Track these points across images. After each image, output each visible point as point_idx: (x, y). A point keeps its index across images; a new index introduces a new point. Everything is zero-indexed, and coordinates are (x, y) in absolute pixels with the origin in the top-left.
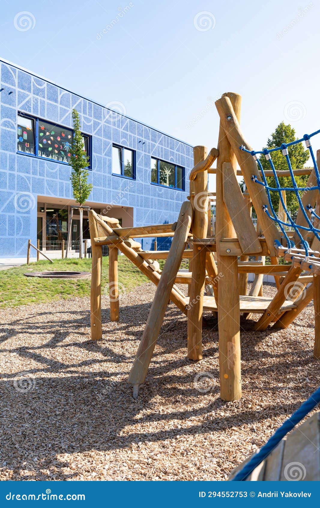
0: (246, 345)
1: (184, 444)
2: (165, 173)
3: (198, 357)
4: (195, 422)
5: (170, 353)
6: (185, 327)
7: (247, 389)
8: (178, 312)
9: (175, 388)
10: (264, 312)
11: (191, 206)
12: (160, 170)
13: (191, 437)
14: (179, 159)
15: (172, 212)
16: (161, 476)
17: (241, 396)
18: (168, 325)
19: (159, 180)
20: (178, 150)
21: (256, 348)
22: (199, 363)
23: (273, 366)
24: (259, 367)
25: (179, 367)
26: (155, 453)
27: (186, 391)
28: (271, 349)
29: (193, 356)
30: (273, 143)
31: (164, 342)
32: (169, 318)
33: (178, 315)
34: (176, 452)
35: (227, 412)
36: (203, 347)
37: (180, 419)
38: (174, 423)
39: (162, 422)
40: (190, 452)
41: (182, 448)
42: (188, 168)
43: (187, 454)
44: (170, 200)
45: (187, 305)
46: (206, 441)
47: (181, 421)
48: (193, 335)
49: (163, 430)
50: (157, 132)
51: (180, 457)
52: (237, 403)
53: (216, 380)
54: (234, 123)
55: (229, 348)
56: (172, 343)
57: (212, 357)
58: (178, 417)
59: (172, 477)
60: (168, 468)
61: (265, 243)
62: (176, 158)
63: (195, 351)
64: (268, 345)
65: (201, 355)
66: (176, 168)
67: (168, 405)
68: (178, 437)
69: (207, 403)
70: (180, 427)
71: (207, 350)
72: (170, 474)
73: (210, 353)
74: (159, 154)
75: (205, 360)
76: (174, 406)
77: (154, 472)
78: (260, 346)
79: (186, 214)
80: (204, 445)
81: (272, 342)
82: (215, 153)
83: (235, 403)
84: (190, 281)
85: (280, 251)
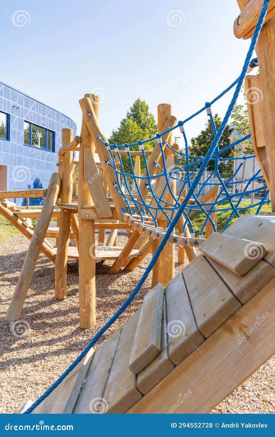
0: (102, 285)
1: (51, 363)
2: (37, 136)
3: (63, 297)
4: (59, 346)
5: (40, 294)
6: (53, 272)
7: (100, 319)
8: (47, 260)
9: (44, 322)
10: (116, 259)
11: (59, 177)
12: (33, 133)
13: (57, 357)
14: (50, 124)
15: (43, 171)
16: (33, 386)
17: (95, 325)
18: (39, 271)
19: (31, 142)
20: (49, 116)
21: (110, 288)
22: (64, 302)
23: (121, 301)
24: (111, 302)
25: (48, 306)
26: (28, 371)
27: (53, 324)
28: (121, 287)
29: (59, 296)
30: (131, 115)
31: (35, 286)
32: (39, 265)
33: (47, 263)
34: (45, 369)
35: (84, 337)
36: (67, 288)
37: (48, 345)
38: (43, 348)
39: (34, 348)
40: (55, 368)
41: (49, 365)
42: (58, 132)
43: (53, 369)
44: (41, 160)
45: (55, 255)
46: (68, 359)
47: (48, 347)
48: (59, 279)
49: (34, 354)
50: (30, 99)
51: (48, 372)
52: (92, 330)
53: (77, 314)
54: (93, 119)
55: (87, 289)
56: (42, 286)
57: (74, 296)
58: (47, 344)
59: (41, 386)
60: (38, 381)
61: (115, 210)
62: (47, 123)
63: (61, 292)
64: (118, 285)
65: (66, 296)
66: (47, 132)
67: (38, 335)
68: (46, 358)
69: (69, 332)
70: (48, 351)
71: (71, 291)
72: (40, 385)
73: (74, 293)
74: (32, 119)
75: (69, 299)
76: (43, 336)
77: (27, 384)
78: (112, 286)
79: (55, 183)
80: (66, 362)
81: (122, 282)
82: (79, 140)
83: (90, 330)
84: (57, 236)
85: (125, 217)
